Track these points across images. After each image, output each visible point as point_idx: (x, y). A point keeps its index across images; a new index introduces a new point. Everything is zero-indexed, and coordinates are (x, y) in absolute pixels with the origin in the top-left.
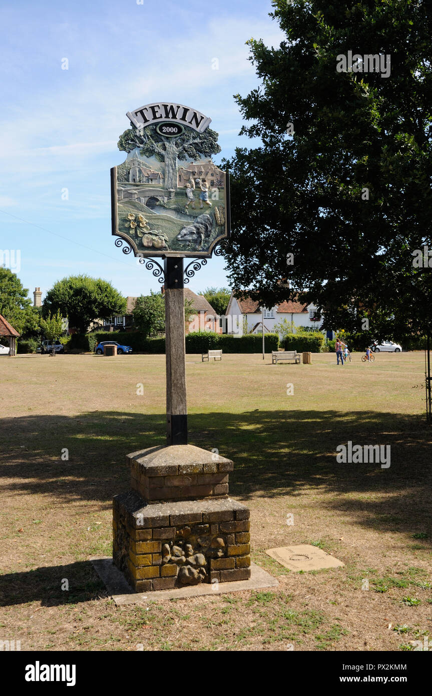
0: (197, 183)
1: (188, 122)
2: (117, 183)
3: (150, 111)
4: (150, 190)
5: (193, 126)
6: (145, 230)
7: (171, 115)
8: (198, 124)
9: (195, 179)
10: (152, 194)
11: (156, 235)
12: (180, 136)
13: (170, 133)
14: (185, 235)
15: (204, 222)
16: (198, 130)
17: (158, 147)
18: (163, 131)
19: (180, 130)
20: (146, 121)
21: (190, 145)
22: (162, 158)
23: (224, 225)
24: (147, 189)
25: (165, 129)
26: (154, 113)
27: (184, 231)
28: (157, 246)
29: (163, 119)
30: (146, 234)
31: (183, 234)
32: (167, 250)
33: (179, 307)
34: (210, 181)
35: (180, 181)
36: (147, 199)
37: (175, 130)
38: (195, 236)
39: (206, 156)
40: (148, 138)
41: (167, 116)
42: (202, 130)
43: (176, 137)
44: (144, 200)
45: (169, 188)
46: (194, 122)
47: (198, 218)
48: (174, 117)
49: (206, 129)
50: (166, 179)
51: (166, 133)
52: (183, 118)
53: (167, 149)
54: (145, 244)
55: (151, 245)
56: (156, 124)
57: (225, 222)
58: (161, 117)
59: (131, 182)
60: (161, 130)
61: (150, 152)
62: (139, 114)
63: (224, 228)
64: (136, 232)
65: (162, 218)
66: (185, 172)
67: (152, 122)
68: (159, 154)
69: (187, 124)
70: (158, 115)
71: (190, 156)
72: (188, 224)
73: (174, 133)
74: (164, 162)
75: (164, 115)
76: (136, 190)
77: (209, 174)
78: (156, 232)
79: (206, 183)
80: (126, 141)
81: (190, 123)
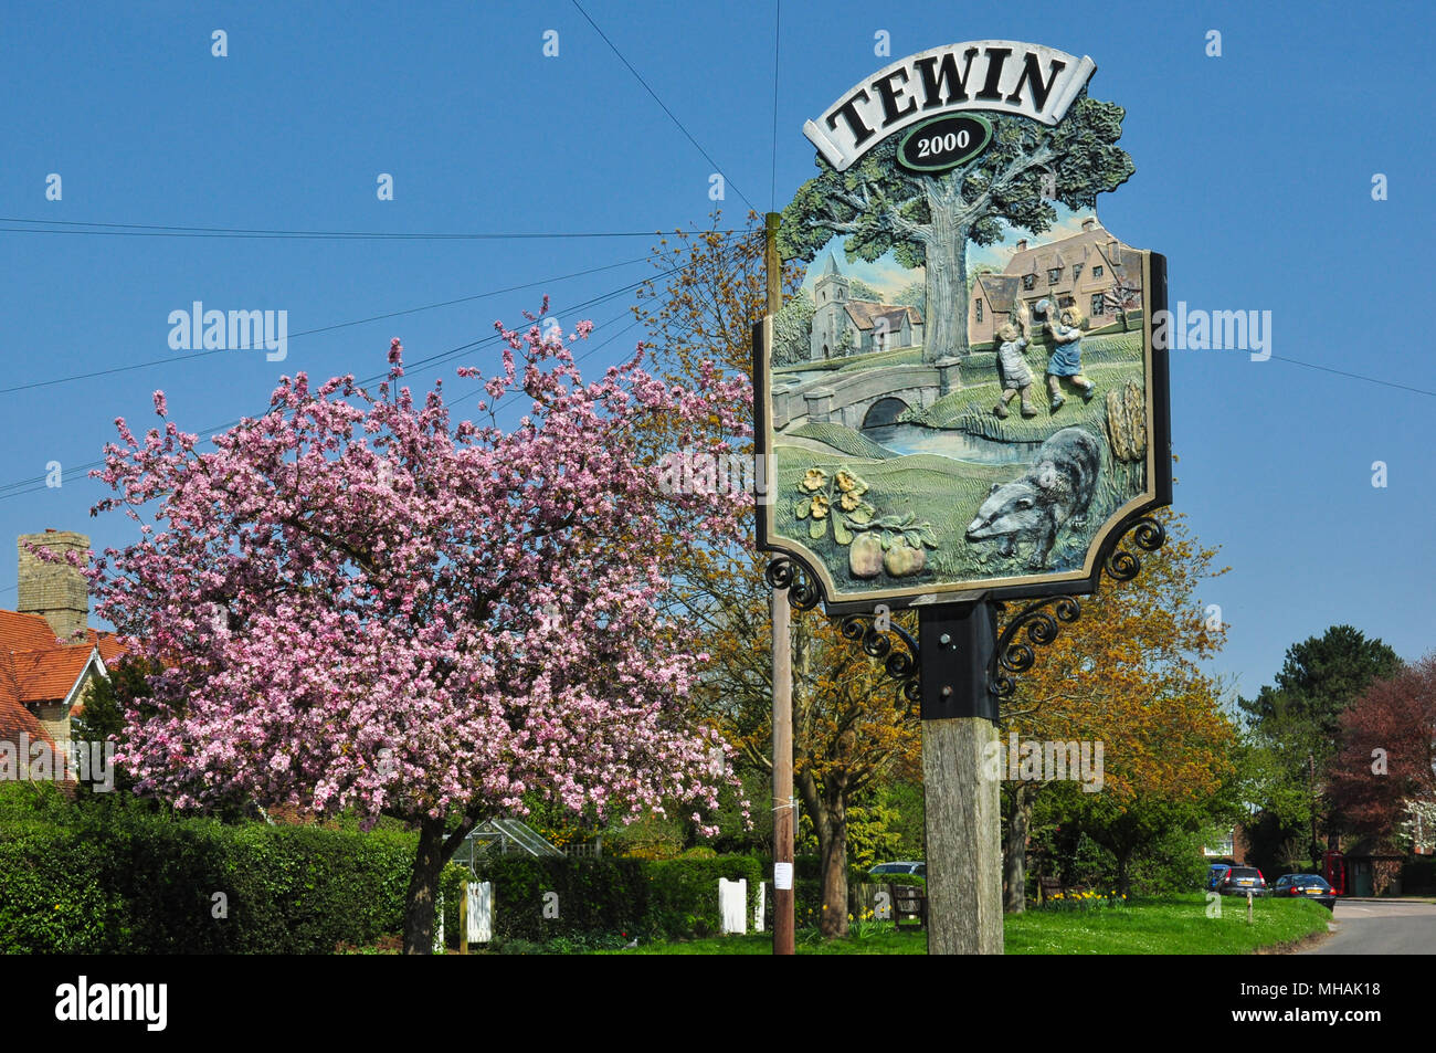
0: (1040, 316)
1: (1004, 97)
2: (770, 374)
3: (875, 97)
4: (874, 376)
5: (1027, 106)
6: (861, 519)
7: (944, 94)
8: (1040, 96)
9: (1032, 302)
10: (881, 389)
11: (897, 532)
12: (980, 155)
13: (945, 156)
14: (995, 517)
15: (1066, 459)
16: (1043, 117)
17: (899, 214)
18: (921, 155)
19: (977, 131)
20: (862, 133)
21: (1017, 178)
22: (915, 250)
23: (1144, 458)
24: (868, 371)
25: (927, 147)
26: (889, 98)
27: (994, 504)
28: (897, 570)
29: (920, 114)
30: (863, 531)
31: (989, 515)
32: (933, 581)
33: (962, 787)
34: (1088, 300)
35: (979, 320)
36: (865, 408)
37: (960, 139)
38: (1031, 518)
39: (1074, 208)
40: (873, 193)
41: (933, 100)
42: (1059, 113)
43: (964, 165)
44: (857, 414)
45: (940, 356)
46: (1026, 94)
47: (1043, 447)
48: (958, 93)
49: (1075, 102)
50: (930, 325)
51: (932, 159)
52: (990, 91)
53: (935, 215)
54: (859, 568)
55: (873, 568)
56: (893, 140)
57: (1146, 451)
58: (912, 108)
59: (817, 358)
60: (912, 151)
61: (877, 238)
62: (840, 120)
63: (1145, 469)
64: (831, 529)
65: (917, 466)
66: (997, 283)
67: (881, 133)
68: (906, 237)
69: (1002, 105)
70: (901, 104)
71: (1016, 221)
72: (1008, 471)
73: (958, 152)
74: (924, 264)
75: (921, 100)
76: (830, 383)
77: (1087, 273)
78: (896, 520)
79: (1075, 309)
80: (802, 221)
81: (1014, 99)
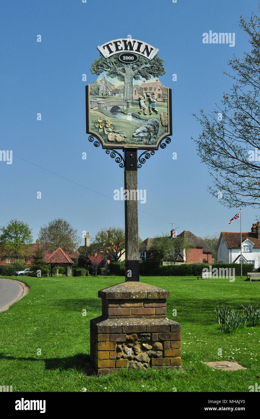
0: (148, 96)
1: (141, 52)
2: (90, 97)
3: (114, 45)
4: (113, 101)
5: (145, 55)
6: (110, 130)
7: (129, 48)
8: (148, 54)
9: (146, 93)
10: (115, 104)
11: (118, 133)
12: (136, 62)
13: (128, 61)
14: (139, 133)
15: (153, 124)
16: (149, 58)
17: (119, 70)
18: (124, 59)
19: (135, 58)
20: (111, 52)
21: (143, 68)
22: (122, 78)
23: (168, 126)
24: (112, 100)
25: (125, 58)
26: (117, 46)
27: (138, 131)
28: (118, 141)
29: (123, 51)
30: (111, 132)
31: (138, 133)
32: (126, 144)
33: (134, 184)
34: (157, 95)
35: (136, 94)
36: (111, 107)
37: (132, 58)
38: (146, 134)
39: (154, 77)
40: (113, 64)
41: (126, 49)
42: (152, 58)
43: (133, 63)
44: (109, 108)
45: (128, 100)
46: (145, 52)
47: (148, 121)
48: (131, 49)
49: (155, 57)
50: (125, 93)
51: (126, 60)
52: (138, 50)
53: (126, 72)
54: (110, 139)
55: (113, 140)
56: (118, 54)
57: (168, 125)
58: (122, 49)
59: (100, 95)
60: (122, 58)
61: (114, 74)
62: (106, 47)
63: (168, 128)
64: (104, 131)
65: (122, 121)
66: (139, 88)
67: (115, 53)
68: (120, 75)
69: (140, 53)
70: (119, 48)
71: (143, 77)
72: (141, 125)
73: (131, 61)
74: (124, 81)
75: (124, 48)
76: (103, 101)
77: (157, 90)
78: (118, 131)
79: (155, 96)
80: (97, 66)
81: (143, 53)
